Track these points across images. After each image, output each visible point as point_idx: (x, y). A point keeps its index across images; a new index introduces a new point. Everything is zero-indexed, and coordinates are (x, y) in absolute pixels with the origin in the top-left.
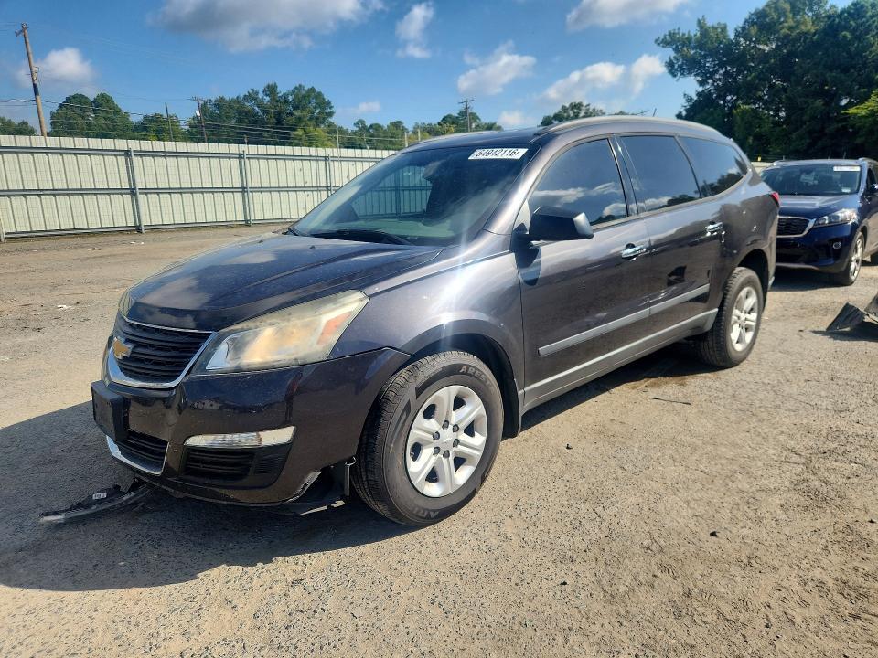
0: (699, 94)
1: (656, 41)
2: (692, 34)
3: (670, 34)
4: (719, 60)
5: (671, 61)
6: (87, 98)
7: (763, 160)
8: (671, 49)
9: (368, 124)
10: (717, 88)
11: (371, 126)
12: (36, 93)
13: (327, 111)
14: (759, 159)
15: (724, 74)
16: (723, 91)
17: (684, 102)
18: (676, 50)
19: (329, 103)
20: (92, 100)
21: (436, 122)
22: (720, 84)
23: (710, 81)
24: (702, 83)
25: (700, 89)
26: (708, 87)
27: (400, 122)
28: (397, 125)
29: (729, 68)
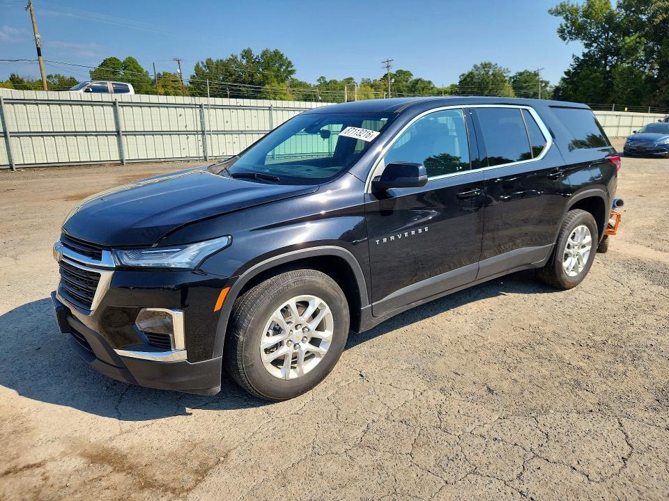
0: (584, 55)
1: (549, 11)
2: (580, 5)
3: (562, 6)
4: (603, 27)
5: (562, 27)
6: (118, 60)
7: (629, 110)
8: (562, 17)
9: (328, 80)
10: (601, 50)
11: (331, 81)
12: (39, 54)
13: (290, 69)
14: (626, 109)
15: (606, 39)
16: (606, 52)
17: (572, 61)
18: (566, 18)
19: (290, 63)
20: (122, 62)
21: (378, 79)
22: (603, 46)
23: (595, 45)
24: (587, 46)
25: (586, 51)
26: (592, 48)
27: (351, 79)
28: (349, 80)
29: (611, 34)
